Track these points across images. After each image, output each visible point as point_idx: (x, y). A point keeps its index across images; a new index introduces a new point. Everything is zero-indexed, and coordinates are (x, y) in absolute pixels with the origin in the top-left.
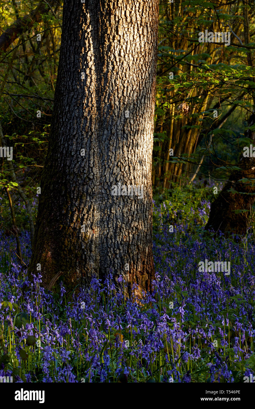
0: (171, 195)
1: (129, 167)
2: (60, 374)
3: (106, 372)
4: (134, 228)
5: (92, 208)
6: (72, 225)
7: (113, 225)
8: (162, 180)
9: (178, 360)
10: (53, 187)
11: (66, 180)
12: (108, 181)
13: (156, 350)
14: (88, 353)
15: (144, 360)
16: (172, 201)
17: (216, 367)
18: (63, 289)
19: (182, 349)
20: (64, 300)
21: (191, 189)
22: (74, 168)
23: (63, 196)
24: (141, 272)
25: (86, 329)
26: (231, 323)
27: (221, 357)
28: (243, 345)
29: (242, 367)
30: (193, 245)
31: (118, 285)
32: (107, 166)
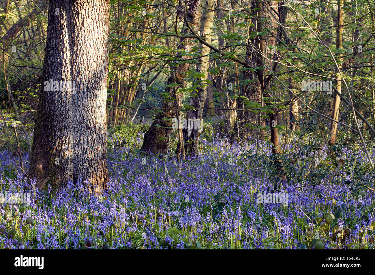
0: (119, 129)
1: (92, 110)
2: (48, 241)
3: (78, 240)
4: (95, 149)
5: (68, 137)
6: (55, 148)
7: (81, 147)
8: (113, 120)
9: (123, 232)
10: (43, 123)
11: (51, 119)
12: (78, 119)
13: (109, 226)
14: (66, 228)
15: (102, 233)
16: (119, 133)
17: (147, 236)
18: (50, 189)
19: (126, 225)
20: (50, 195)
21: (132, 125)
22: (56, 111)
23: (49, 129)
24: (99, 177)
25: (65, 213)
26: (157, 208)
27: (151, 229)
28: (164, 221)
29: (164, 235)
30: (133, 161)
31: (85, 185)
32: (77, 110)
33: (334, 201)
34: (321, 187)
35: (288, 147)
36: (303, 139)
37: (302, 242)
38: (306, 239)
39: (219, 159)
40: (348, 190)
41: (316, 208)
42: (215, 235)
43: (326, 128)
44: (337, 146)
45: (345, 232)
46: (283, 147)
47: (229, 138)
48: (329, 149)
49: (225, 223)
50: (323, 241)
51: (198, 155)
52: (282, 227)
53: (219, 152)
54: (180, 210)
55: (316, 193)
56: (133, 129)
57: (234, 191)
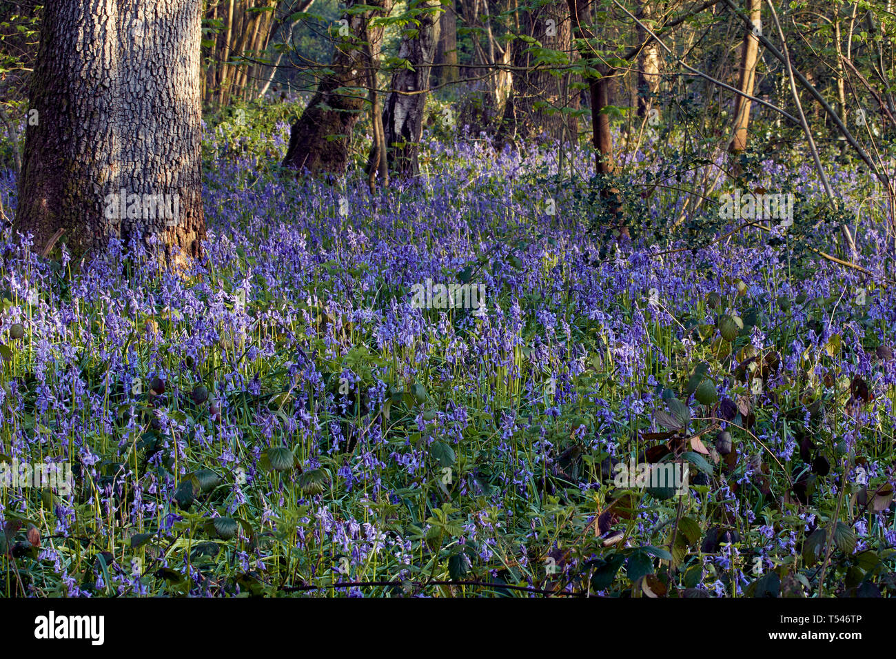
0: (231, 115)
1: (165, 68)
2: (61, 381)
3: (133, 378)
4: (174, 162)
5: (109, 132)
6: (79, 158)
7: (141, 157)
8: (217, 93)
9: (241, 358)
10: (50, 100)
11: (68, 90)
12: (132, 90)
13: (207, 344)
14: (105, 349)
15: (189, 361)
16: (232, 123)
17: (298, 367)
18: (66, 257)
19: (247, 343)
20: (67, 272)
21: (261, 105)
22: (80, 71)
23: (64, 114)
24: (184, 228)
25: (102, 314)
26: (321, 303)
27: (306, 352)
28: (339, 334)
29: (337, 368)
30: (264, 189)
31: (149, 248)
32: (131, 68)
33: (742, 285)
34: (711, 252)
35: (635, 159)
36: (670, 139)
37: (665, 383)
38: (674, 376)
39: (469, 187)
40: (776, 261)
41: (698, 303)
42: (458, 366)
43: (724, 113)
44: (750, 156)
45: (768, 359)
46: (621, 158)
47: (492, 137)
48: (731, 162)
49: (483, 338)
50: (716, 381)
51: (418, 178)
52: (617, 347)
53: (469, 171)
54: (375, 308)
55: (700, 268)
56: (265, 115)
57: (504, 263)
